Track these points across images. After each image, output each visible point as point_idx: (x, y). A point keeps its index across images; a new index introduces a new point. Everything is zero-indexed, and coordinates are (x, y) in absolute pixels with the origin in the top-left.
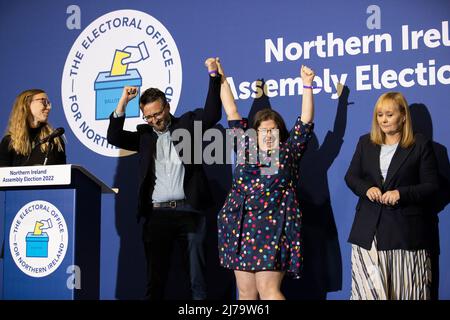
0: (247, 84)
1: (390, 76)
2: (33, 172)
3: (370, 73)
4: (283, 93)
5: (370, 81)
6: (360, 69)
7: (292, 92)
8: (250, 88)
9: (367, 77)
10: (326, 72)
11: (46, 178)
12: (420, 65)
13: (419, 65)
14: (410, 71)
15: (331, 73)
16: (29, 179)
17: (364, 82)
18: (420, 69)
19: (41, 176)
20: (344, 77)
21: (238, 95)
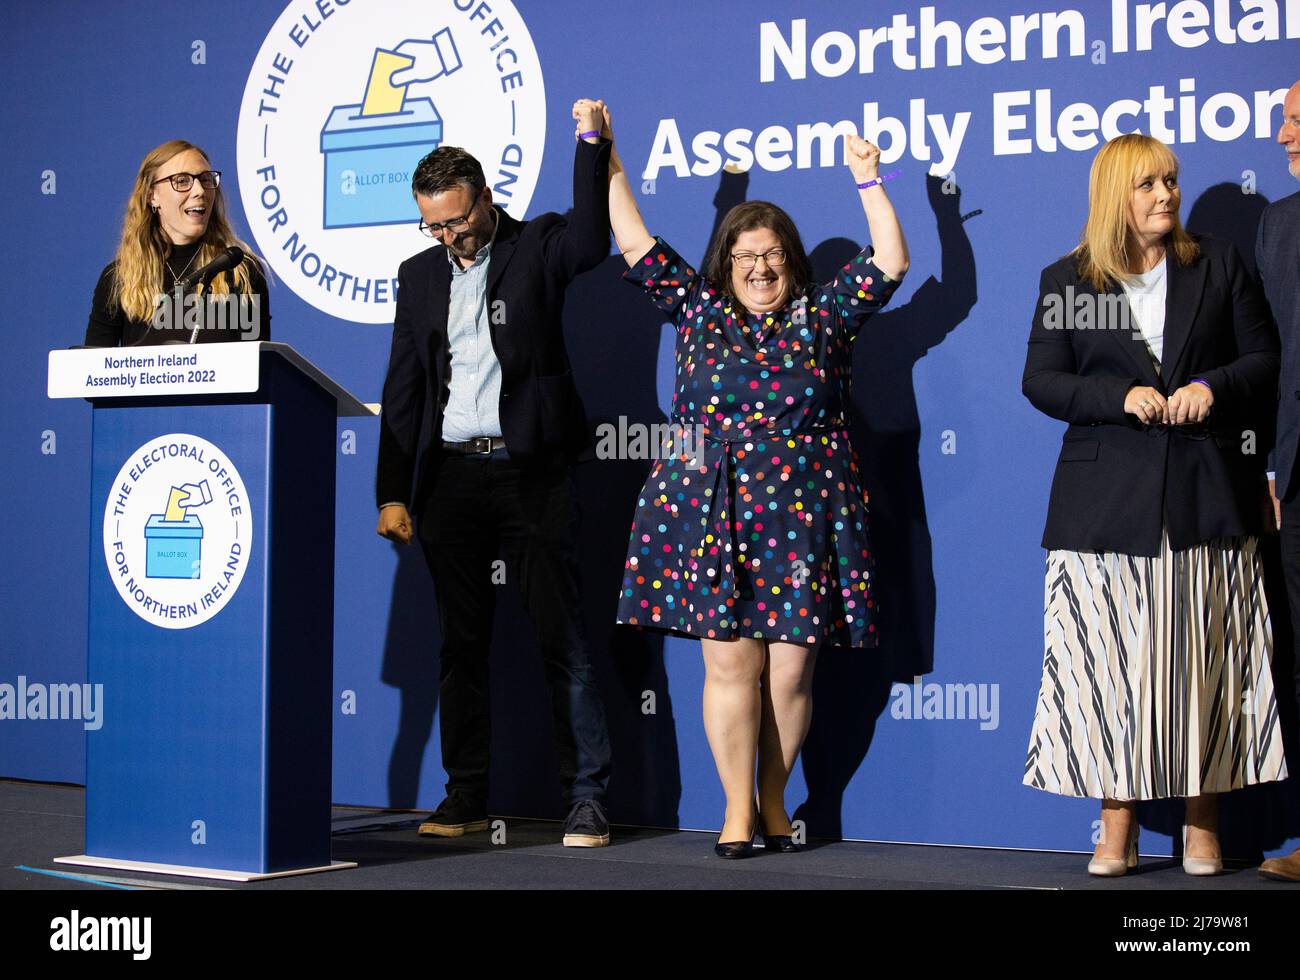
0: (713, 137)
1: (1079, 118)
2: (161, 361)
3: (1029, 111)
4: (804, 162)
5: (1029, 132)
6: (1002, 101)
7: (827, 160)
8: (720, 147)
9: (1020, 122)
10: (917, 106)
11: (196, 377)
12: (1157, 92)
13: (1153, 90)
14: (1130, 107)
15: (929, 110)
16: (152, 380)
17: (1014, 135)
18: (1158, 102)
19: (184, 370)
20: (962, 119)
21: (691, 165)
